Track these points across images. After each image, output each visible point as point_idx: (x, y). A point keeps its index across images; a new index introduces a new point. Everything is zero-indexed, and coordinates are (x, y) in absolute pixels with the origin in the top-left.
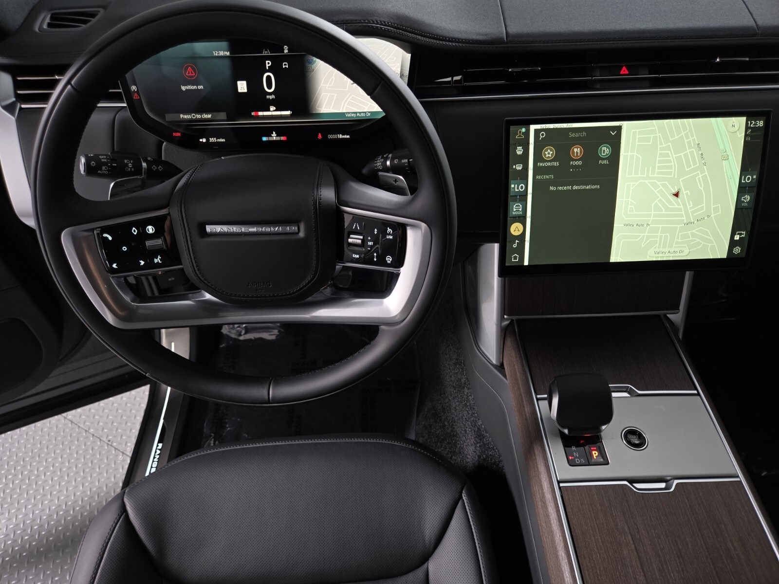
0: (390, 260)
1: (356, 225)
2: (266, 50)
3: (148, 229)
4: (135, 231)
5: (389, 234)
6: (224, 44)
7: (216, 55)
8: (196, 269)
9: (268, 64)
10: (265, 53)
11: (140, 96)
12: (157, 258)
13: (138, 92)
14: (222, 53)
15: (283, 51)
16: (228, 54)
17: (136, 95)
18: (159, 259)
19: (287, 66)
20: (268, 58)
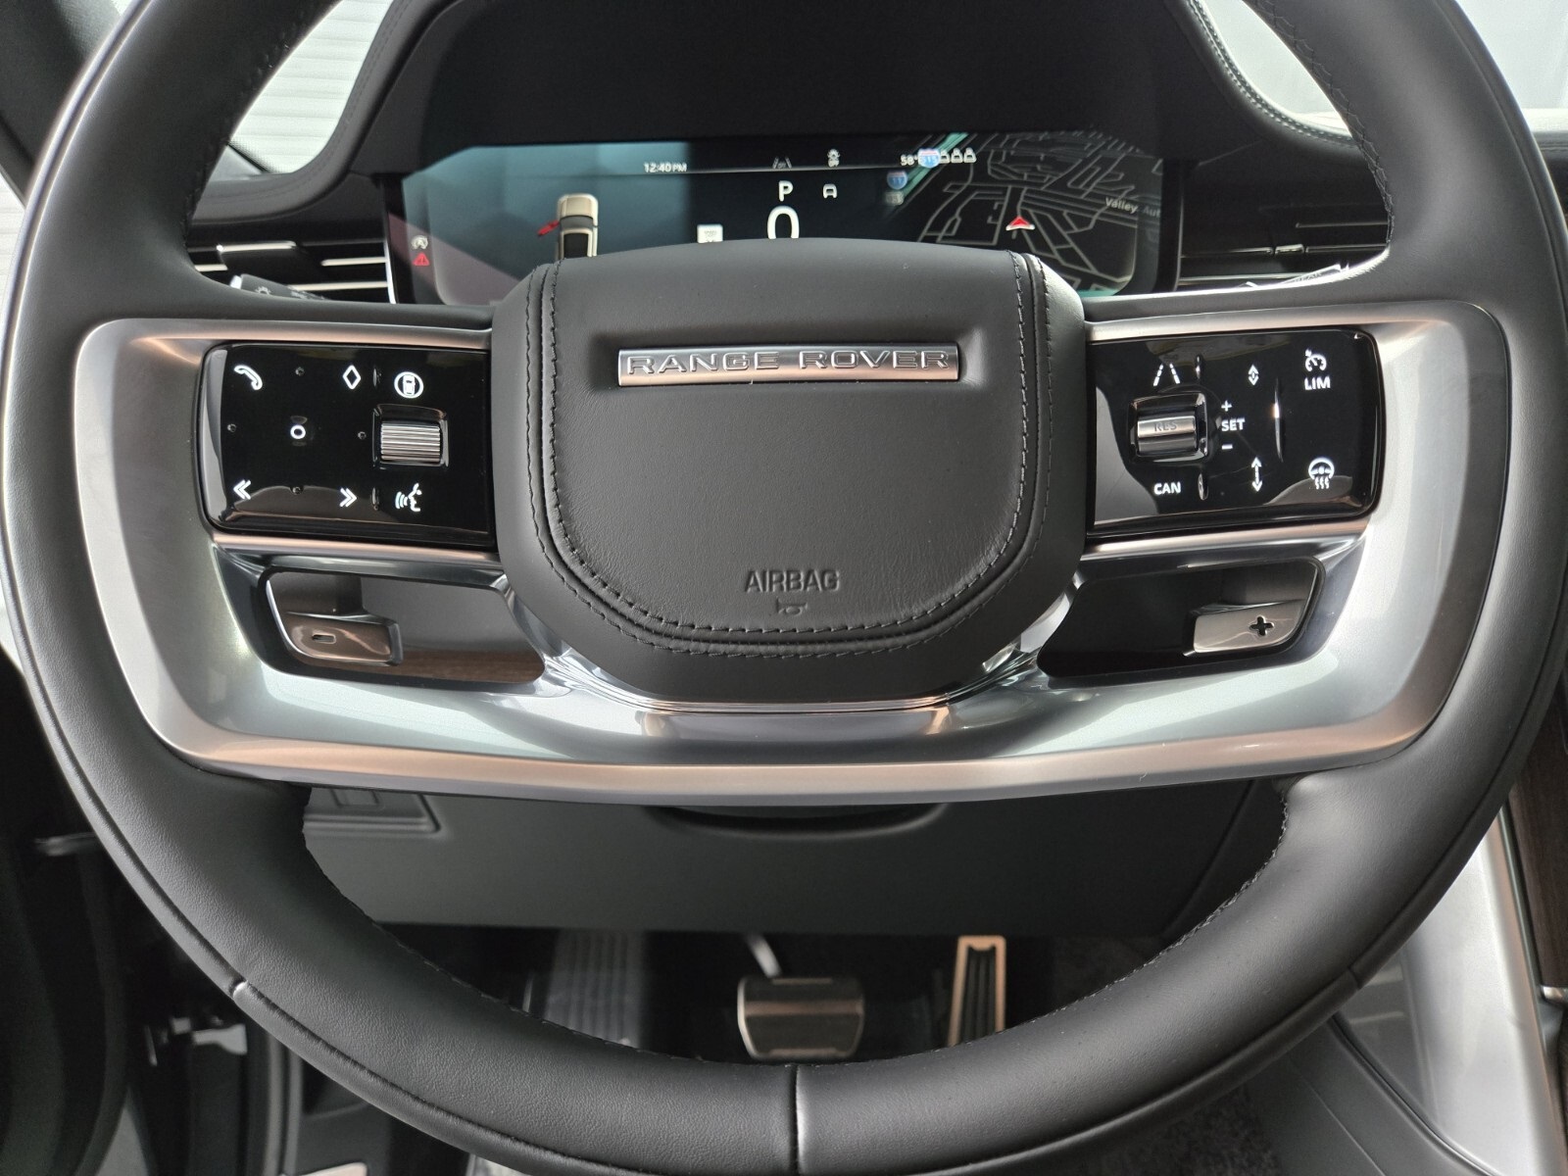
0: (1325, 475)
1: (1167, 371)
2: (782, 160)
3: (401, 380)
4: (352, 378)
5: (1317, 372)
6: (676, 148)
7: (652, 171)
8: (552, 516)
9: (785, 188)
10: (778, 167)
11: (431, 261)
12: (407, 491)
13: (428, 251)
14: (665, 167)
15: (826, 161)
16: (682, 168)
17: (422, 256)
18: (416, 496)
19: (835, 195)
20: (785, 176)
